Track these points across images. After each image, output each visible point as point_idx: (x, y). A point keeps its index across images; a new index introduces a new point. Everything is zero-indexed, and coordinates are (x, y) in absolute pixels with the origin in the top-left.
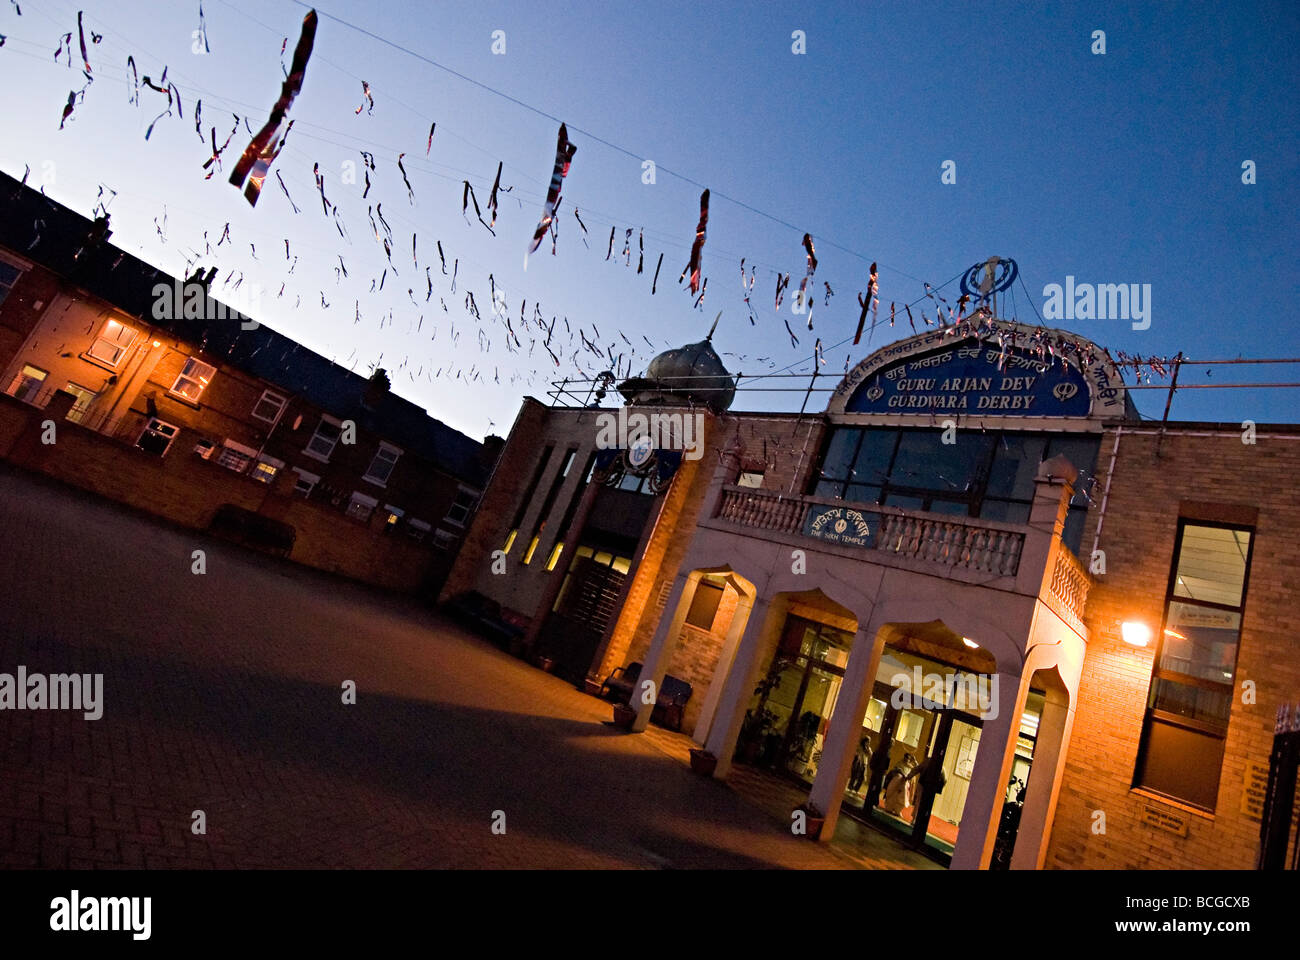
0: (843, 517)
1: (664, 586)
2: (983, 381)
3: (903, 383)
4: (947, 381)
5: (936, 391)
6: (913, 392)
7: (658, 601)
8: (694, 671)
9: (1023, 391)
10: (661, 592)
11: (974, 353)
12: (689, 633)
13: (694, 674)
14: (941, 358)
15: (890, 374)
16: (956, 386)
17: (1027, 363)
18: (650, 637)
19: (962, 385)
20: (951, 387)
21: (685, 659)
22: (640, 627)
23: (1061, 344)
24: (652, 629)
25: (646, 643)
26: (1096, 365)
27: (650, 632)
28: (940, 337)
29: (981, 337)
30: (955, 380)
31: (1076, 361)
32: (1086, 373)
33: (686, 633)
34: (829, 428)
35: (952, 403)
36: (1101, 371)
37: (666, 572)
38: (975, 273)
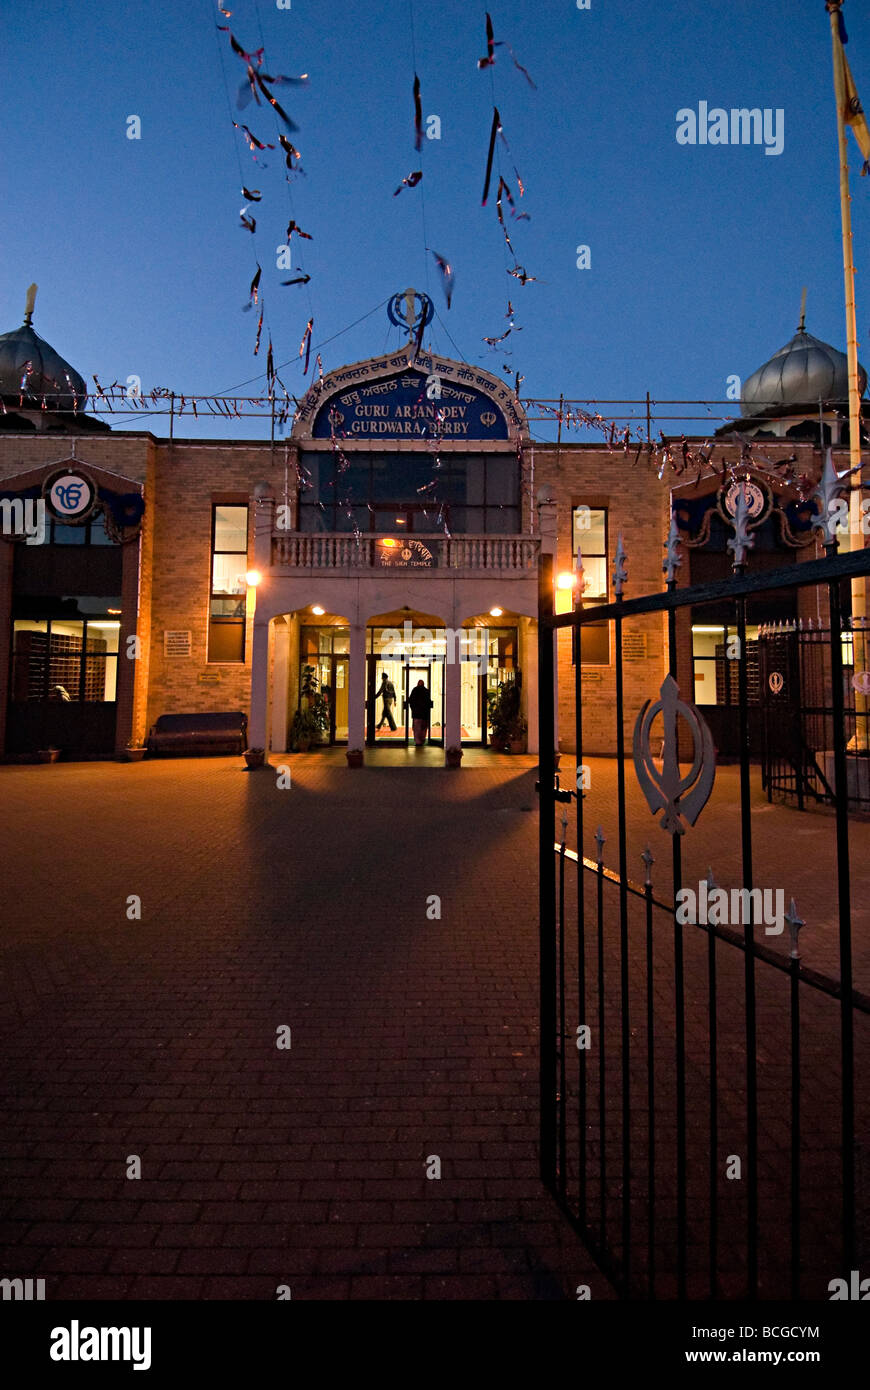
0: (407, 547)
1: (166, 635)
2: (428, 409)
3: (360, 409)
4: (399, 408)
5: (391, 417)
6: (372, 418)
7: (166, 652)
8: (242, 699)
9: (459, 419)
10: (166, 642)
11: (415, 383)
12: (221, 670)
13: (242, 703)
14: (388, 385)
15: (345, 400)
16: (407, 413)
17: (458, 395)
18: (171, 687)
19: (412, 412)
20: (403, 414)
21: (227, 694)
22: (153, 682)
23: (480, 380)
24: (170, 680)
25: (169, 694)
26: (506, 399)
27: (169, 683)
28: (384, 365)
29: (418, 368)
30: (405, 408)
31: (493, 395)
32: (501, 405)
33: (216, 671)
34: (302, 455)
35: (408, 429)
36: (510, 404)
37: (163, 622)
38: (398, 303)
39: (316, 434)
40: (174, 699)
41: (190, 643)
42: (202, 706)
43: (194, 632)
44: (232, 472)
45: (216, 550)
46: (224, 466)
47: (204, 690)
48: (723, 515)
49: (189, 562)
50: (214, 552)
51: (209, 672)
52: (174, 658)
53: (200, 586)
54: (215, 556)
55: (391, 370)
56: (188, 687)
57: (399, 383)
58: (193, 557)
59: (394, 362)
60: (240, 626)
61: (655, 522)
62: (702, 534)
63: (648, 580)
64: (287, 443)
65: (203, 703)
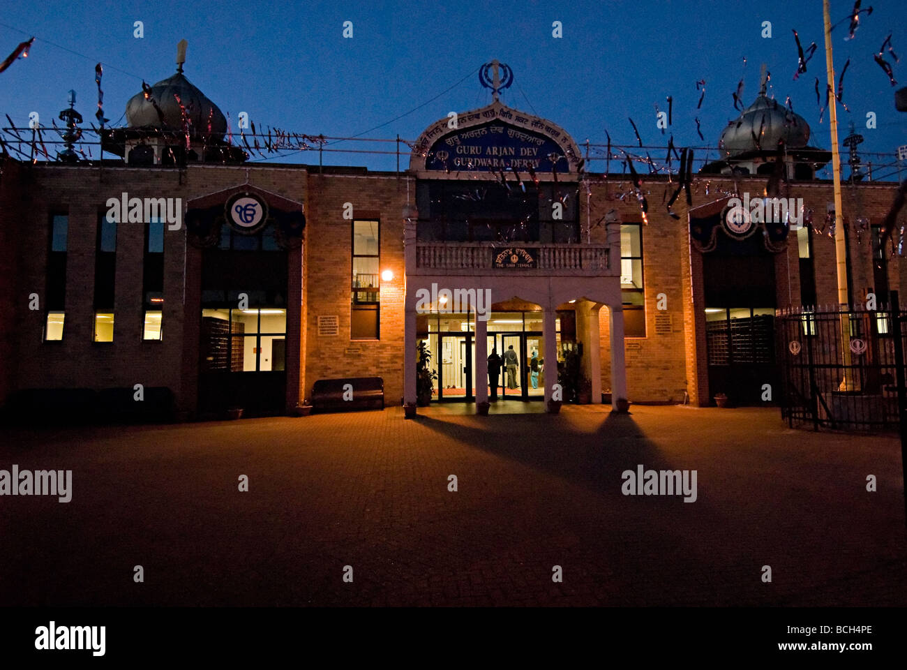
0: (514, 252)
1: (319, 319)
2: (510, 148)
3: (460, 148)
4: (489, 148)
5: (483, 155)
6: (469, 155)
7: (319, 332)
8: (378, 367)
9: (533, 157)
10: (319, 325)
11: (501, 130)
12: (361, 345)
13: (379, 370)
14: (481, 131)
15: (449, 141)
16: (495, 152)
17: (532, 139)
18: (323, 358)
19: (498, 151)
20: (492, 153)
21: (366, 363)
22: (310, 355)
23: (548, 129)
24: (324, 354)
25: (323, 364)
26: (567, 143)
27: (322, 356)
28: (477, 116)
29: (503, 119)
30: (494, 148)
31: (558, 140)
32: (563, 147)
33: (358, 346)
34: (419, 182)
35: (495, 164)
36: (570, 147)
37: (316, 309)
38: (486, 71)
39: (429, 167)
40: (326, 368)
41: (338, 325)
42: (348, 373)
43: (340, 316)
44: (367, 195)
45: (355, 254)
46: (360, 190)
47: (349, 361)
48: (725, 230)
49: (336, 263)
50: (353, 256)
51: (353, 347)
52: (325, 337)
53: (345, 282)
54: (355, 259)
55: (482, 121)
56: (337, 358)
57: (488, 129)
58: (338, 260)
59: (485, 114)
60: (375, 311)
61: (675, 234)
62: (711, 243)
63: (672, 276)
64: (406, 173)
65: (349, 371)
